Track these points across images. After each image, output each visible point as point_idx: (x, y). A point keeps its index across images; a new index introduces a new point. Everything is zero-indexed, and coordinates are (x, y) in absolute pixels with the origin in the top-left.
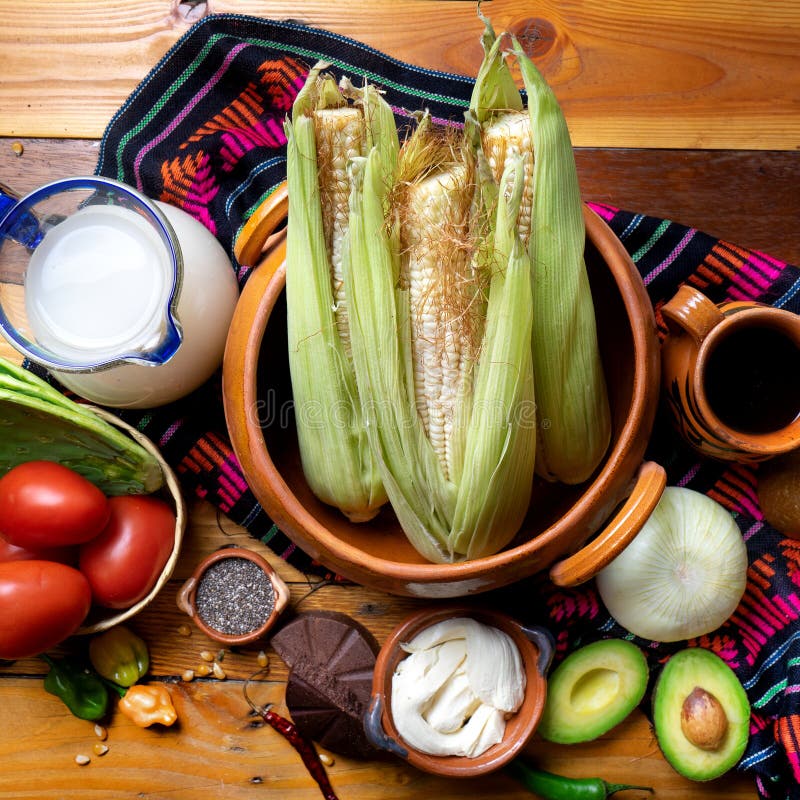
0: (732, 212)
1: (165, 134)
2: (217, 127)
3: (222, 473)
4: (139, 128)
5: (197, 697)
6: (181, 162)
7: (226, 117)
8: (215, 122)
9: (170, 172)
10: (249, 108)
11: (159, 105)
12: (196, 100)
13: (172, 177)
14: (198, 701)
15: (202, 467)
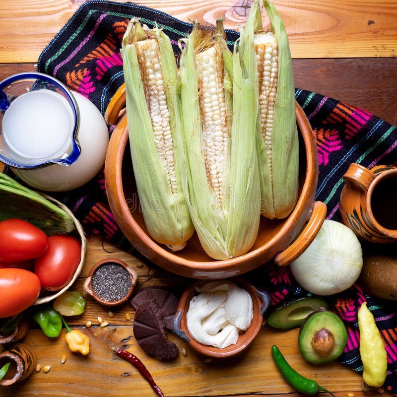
0: (345, 88)
1: (68, 60)
2: (94, 56)
3: (105, 222)
4: (55, 57)
5: (95, 334)
6: (76, 73)
7: (98, 51)
8: (92, 54)
9: (70, 77)
10: (109, 47)
11: (65, 46)
12: (83, 43)
13: (71, 79)
14: (96, 337)
15: (95, 220)
